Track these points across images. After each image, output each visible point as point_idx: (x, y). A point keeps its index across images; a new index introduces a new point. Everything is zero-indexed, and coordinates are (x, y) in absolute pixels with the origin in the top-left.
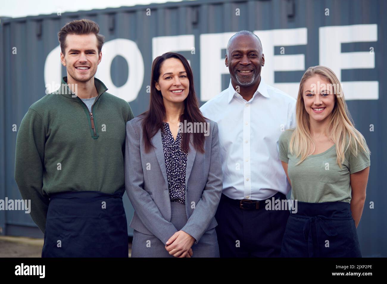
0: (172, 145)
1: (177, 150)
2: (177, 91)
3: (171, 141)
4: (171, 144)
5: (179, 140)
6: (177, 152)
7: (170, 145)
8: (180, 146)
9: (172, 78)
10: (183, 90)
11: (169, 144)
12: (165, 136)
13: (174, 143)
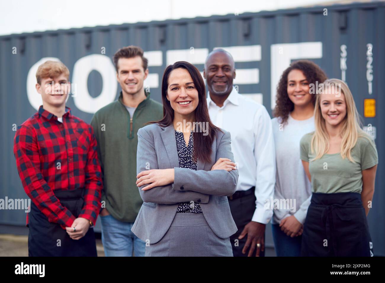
0: (185, 155)
1: (189, 160)
2: (183, 103)
3: (184, 150)
4: (184, 153)
5: (190, 149)
6: (189, 162)
7: (183, 155)
8: (191, 156)
9: (179, 89)
10: (190, 102)
11: (182, 153)
12: (179, 144)
13: (187, 152)
